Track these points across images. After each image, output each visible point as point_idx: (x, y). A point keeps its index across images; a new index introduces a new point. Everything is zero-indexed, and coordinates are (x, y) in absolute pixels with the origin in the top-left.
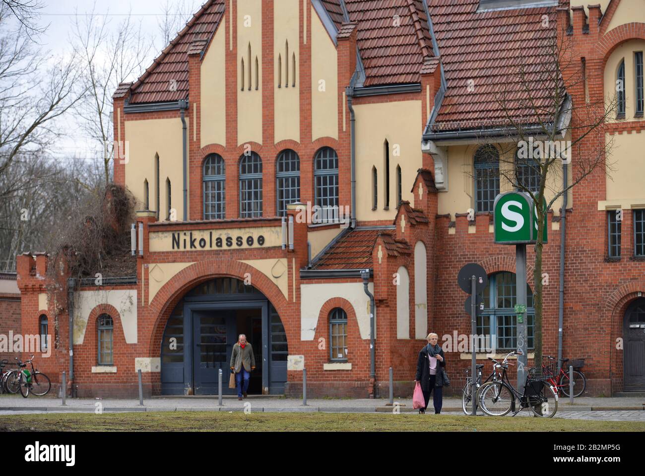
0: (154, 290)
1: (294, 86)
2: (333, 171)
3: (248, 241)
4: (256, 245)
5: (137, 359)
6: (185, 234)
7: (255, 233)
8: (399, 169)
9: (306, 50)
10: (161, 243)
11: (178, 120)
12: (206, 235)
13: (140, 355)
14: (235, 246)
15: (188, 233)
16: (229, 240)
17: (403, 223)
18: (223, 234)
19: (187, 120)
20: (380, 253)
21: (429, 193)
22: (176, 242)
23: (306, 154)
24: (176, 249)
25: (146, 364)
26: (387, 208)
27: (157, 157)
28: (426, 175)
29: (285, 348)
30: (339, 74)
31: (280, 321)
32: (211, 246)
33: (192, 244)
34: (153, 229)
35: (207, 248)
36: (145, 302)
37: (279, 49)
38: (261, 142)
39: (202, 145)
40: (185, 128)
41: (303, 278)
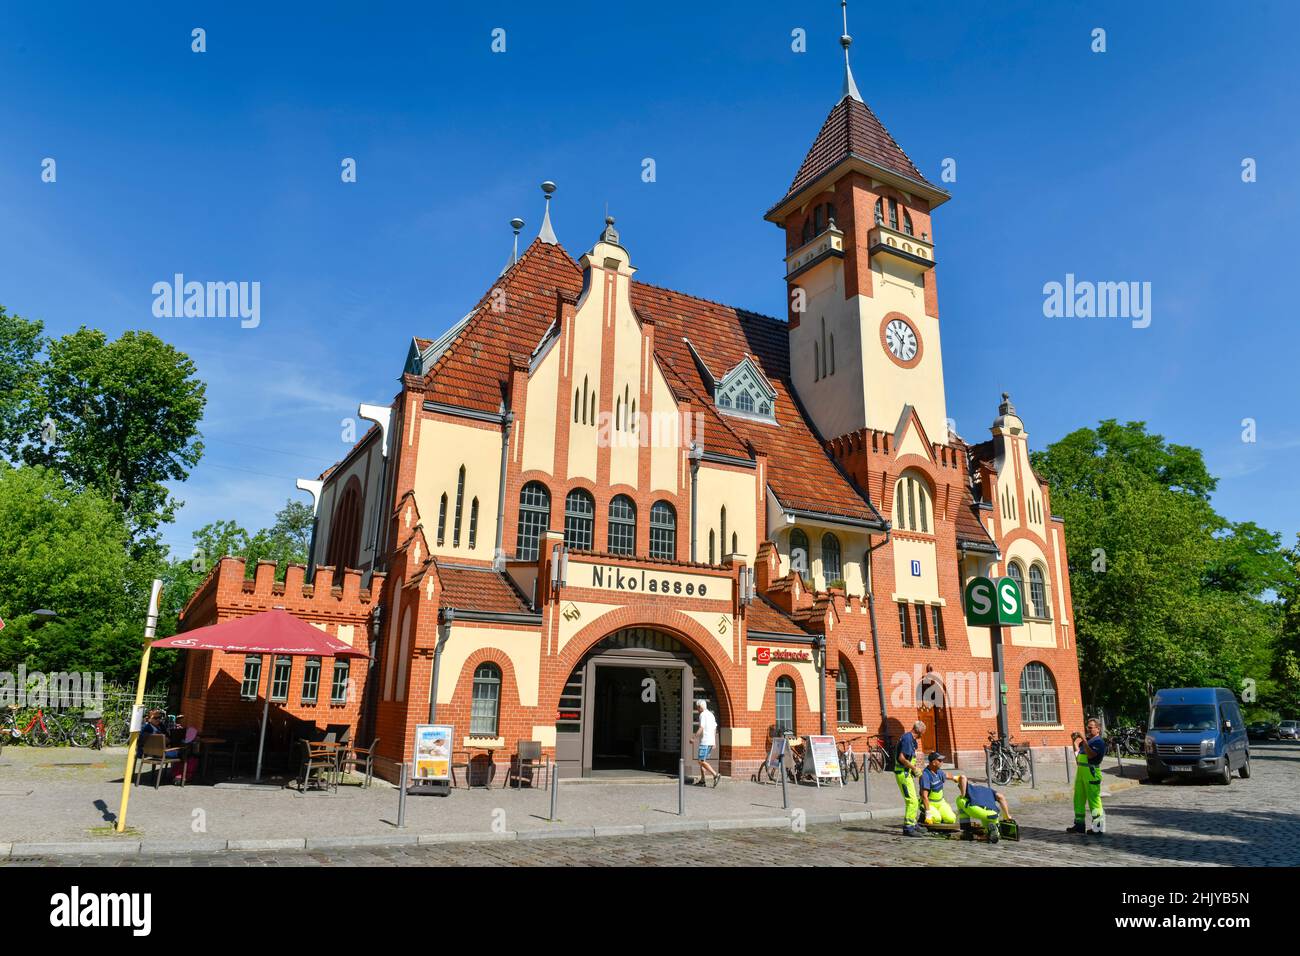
0: (565, 635)
3: (687, 589)
4: (696, 594)
5: (535, 728)
6: (610, 569)
7: (696, 581)
9: (647, 399)
11: (498, 435)
12: (637, 574)
13: (542, 722)
14: (671, 593)
16: (665, 585)
18: (659, 576)
19: (507, 435)
20: (831, 620)
21: (777, 564)
22: (598, 577)
23: (644, 504)
24: (597, 586)
27: (462, 469)
32: (643, 589)
33: (619, 584)
35: (638, 589)
36: (552, 650)
37: (618, 389)
38: (594, 481)
39: (525, 469)
40: (504, 445)
41: (750, 638)
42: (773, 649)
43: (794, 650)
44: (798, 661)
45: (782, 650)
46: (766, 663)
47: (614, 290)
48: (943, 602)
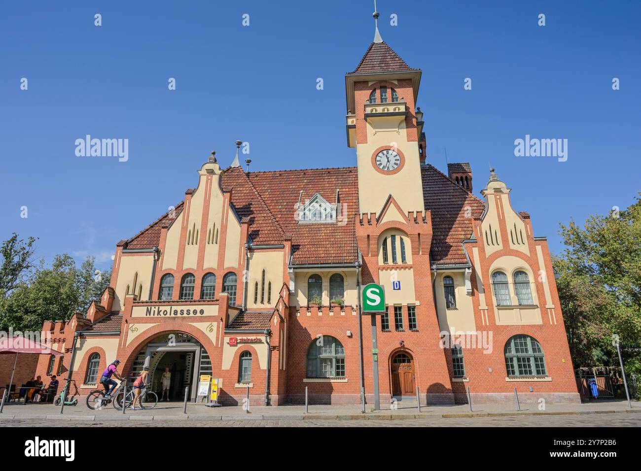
0: (130, 339)
1: (216, 243)
2: (233, 284)
3: (194, 312)
4: (198, 314)
6: (155, 308)
7: (200, 308)
8: (270, 284)
9: (224, 227)
10: (139, 312)
11: (152, 257)
12: (168, 308)
14: (185, 315)
15: (157, 307)
16: (182, 311)
18: (179, 308)
19: (157, 256)
20: (275, 320)
22: (148, 312)
23: (219, 275)
24: (148, 316)
27: (137, 274)
30: (241, 238)
32: (170, 315)
33: (159, 313)
34: (135, 305)
35: (168, 315)
36: (123, 345)
37: (210, 226)
38: (196, 269)
39: (164, 269)
40: (155, 260)
41: (226, 333)
42: (239, 338)
43: (253, 337)
44: (256, 343)
45: (245, 338)
46: (236, 345)
47: (211, 182)
48: (417, 303)
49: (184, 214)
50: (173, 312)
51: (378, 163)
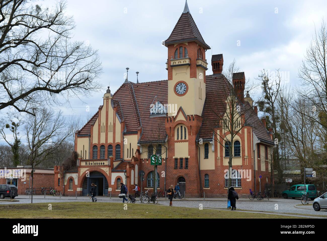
0: (81, 173)
1: (112, 132)
2: (119, 149)
3: (101, 164)
4: (103, 164)
5: (77, 188)
7: (102, 162)
8: (133, 149)
9: (114, 124)
10: (83, 164)
11: (88, 138)
12: (92, 162)
13: (78, 187)
14: (98, 165)
15: (89, 162)
16: (97, 163)
17: (133, 160)
18: (96, 162)
19: (90, 138)
20: (128, 167)
21: (139, 154)
22: (86, 164)
23: (114, 146)
24: (86, 165)
25: (79, 189)
26: (130, 157)
27: (84, 146)
28: (138, 151)
29: (108, 186)
30: (121, 129)
31: (107, 180)
33: (89, 164)
34: (82, 161)
35: (93, 165)
36: (79, 176)
37: (109, 124)
38: (105, 143)
39: (93, 144)
40: (89, 140)
41: (112, 171)
47: (108, 103)
48: (189, 157)
49: (99, 118)
50: (94, 164)
51: (177, 90)
